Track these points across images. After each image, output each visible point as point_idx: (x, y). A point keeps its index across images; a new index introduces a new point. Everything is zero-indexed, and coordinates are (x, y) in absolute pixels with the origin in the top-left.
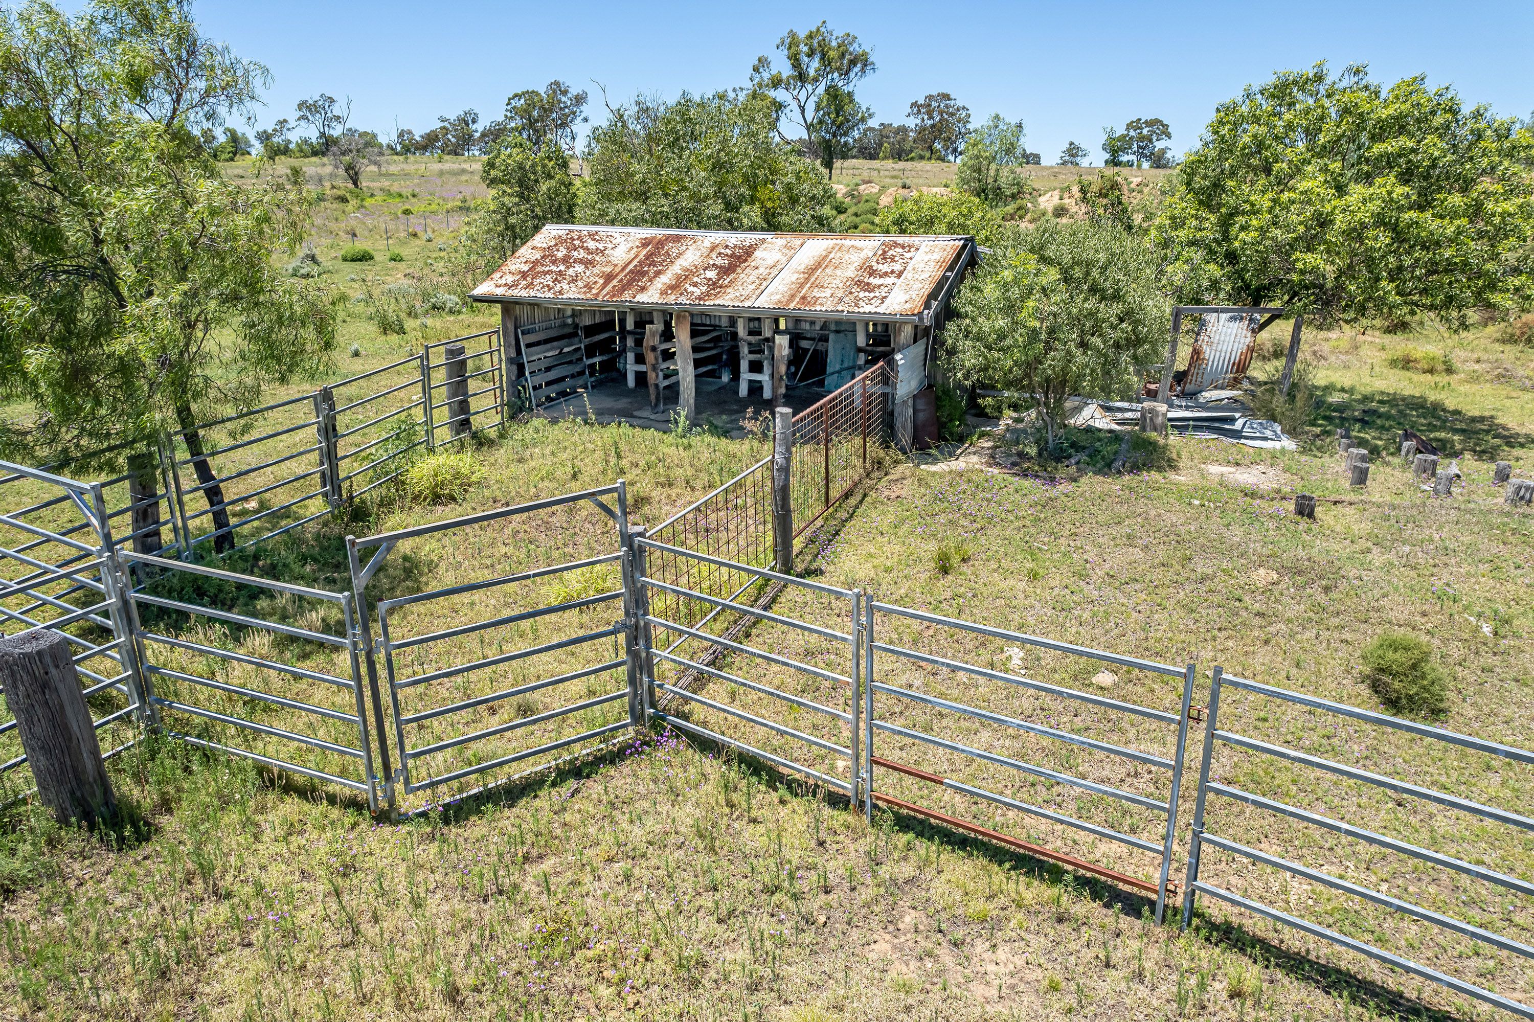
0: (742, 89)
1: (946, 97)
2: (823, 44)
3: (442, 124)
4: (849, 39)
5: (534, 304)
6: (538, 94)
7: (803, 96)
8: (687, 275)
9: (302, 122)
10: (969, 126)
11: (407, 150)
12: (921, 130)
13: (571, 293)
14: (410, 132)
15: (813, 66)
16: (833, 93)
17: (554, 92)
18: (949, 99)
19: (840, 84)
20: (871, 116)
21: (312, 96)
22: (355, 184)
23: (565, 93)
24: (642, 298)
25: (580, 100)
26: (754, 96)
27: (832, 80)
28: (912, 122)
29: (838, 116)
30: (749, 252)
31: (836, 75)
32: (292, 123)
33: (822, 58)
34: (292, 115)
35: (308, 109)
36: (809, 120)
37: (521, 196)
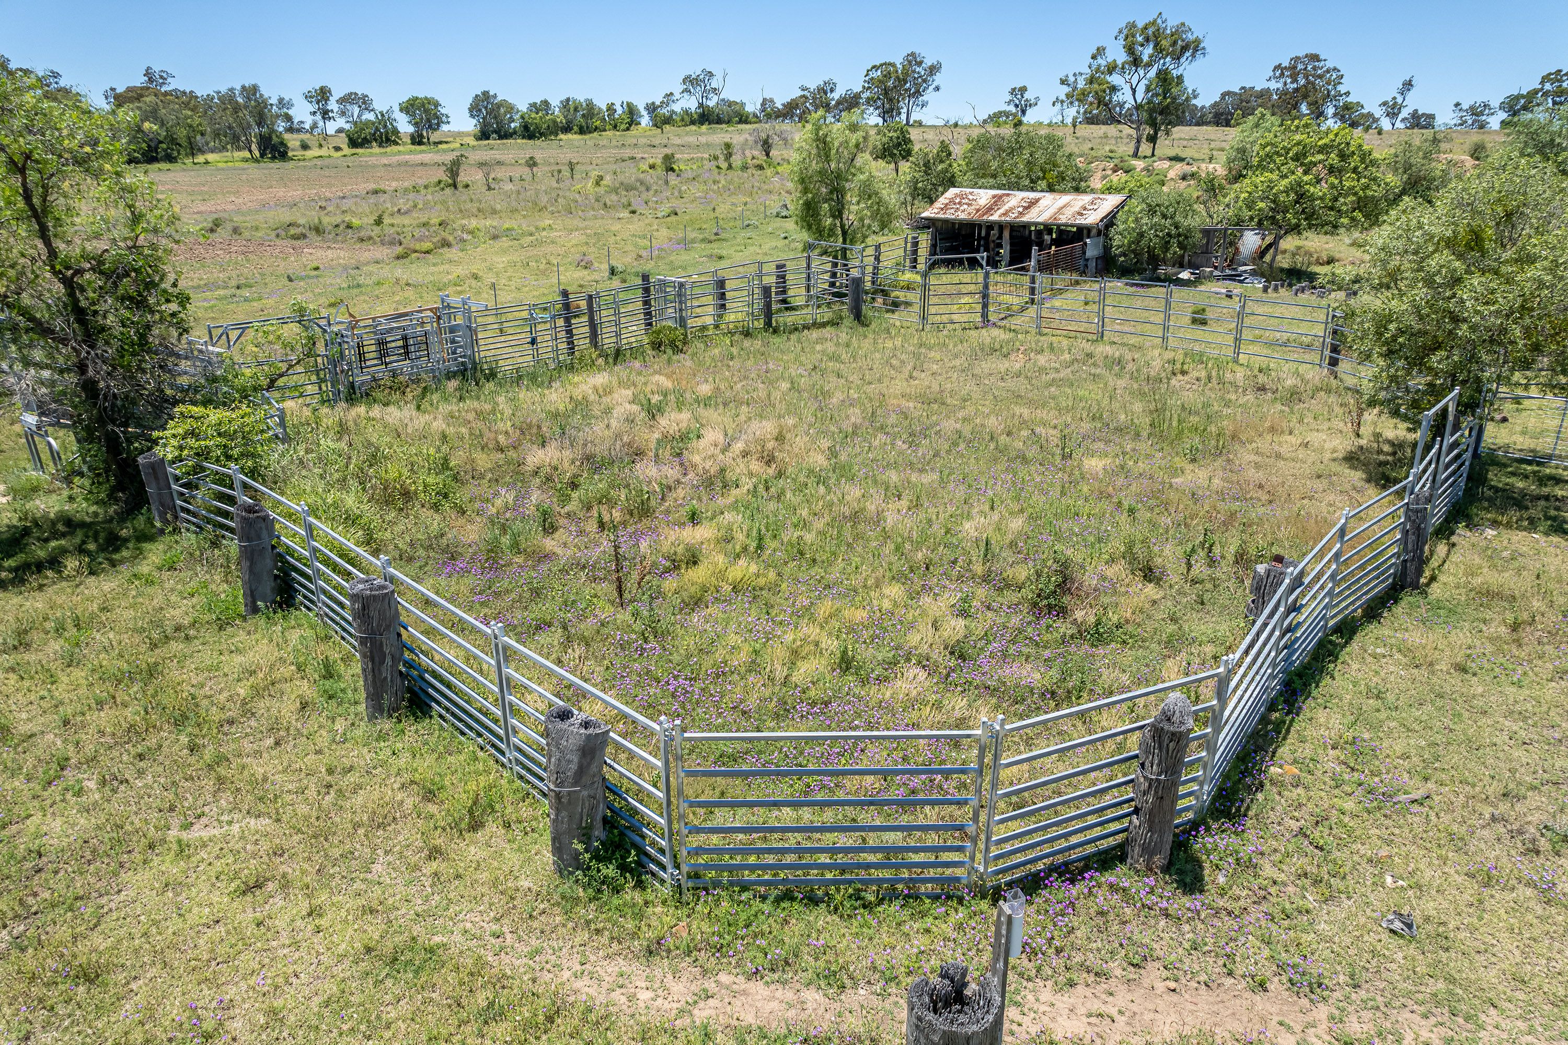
0: (1081, 74)
1: (1315, 58)
2: (1157, 35)
3: (803, 93)
4: (1182, 28)
5: (946, 221)
6: (893, 65)
7: (1134, 81)
8: (1011, 210)
9: (685, 94)
10: (1339, 88)
11: (769, 116)
12: (1283, 93)
13: (962, 216)
14: (772, 101)
15: (1147, 53)
16: (1164, 78)
17: (910, 62)
18: (1319, 60)
19: (1172, 67)
20: (1195, 97)
21: (695, 70)
22: (768, 155)
23: (920, 64)
24: (991, 218)
25: (934, 69)
26: (1091, 81)
27: (1164, 64)
28: (1274, 85)
29: (1165, 98)
30: (1037, 200)
31: (1168, 59)
32: (677, 96)
33: (1155, 46)
34: (678, 88)
35: (691, 82)
36: (1139, 101)
37: (925, 172)
